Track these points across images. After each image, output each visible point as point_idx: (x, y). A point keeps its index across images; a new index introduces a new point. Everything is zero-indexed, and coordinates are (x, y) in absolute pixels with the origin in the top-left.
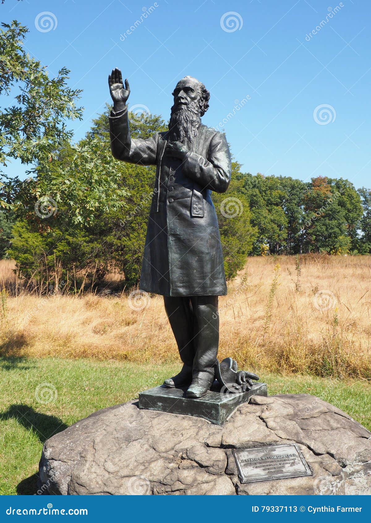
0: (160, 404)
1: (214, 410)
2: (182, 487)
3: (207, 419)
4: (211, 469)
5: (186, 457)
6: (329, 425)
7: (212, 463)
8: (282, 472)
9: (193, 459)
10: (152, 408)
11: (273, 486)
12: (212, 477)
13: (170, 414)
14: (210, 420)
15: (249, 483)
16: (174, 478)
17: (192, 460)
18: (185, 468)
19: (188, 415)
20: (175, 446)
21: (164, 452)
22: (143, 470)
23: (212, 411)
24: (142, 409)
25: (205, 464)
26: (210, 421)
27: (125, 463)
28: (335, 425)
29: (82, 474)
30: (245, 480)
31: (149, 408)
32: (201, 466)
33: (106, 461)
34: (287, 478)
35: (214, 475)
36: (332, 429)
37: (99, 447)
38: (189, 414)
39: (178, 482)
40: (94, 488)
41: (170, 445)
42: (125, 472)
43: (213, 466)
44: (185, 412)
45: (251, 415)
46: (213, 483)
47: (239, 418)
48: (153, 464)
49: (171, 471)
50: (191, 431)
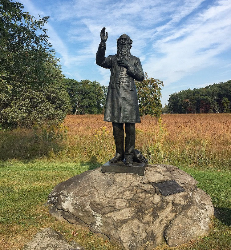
2: (142, 200)
3: (137, 174)
4: (150, 192)
5: (138, 188)
6: (180, 173)
7: (150, 189)
11: (174, 196)
12: (151, 195)
13: (119, 173)
15: (165, 196)
16: (137, 197)
17: (141, 189)
18: (140, 192)
19: (128, 173)
20: (131, 185)
21: (127, 188)
22: (122, 195)
23: (139, 170)
24: (104, 172)
26: (139, 174)
27: (114, 193)
28: (182, 173)
29: (96, 200)
30: (164, 194)
31: (107, 172)
32: (146, 191)
33: (105, 194)
34: (177, 193)
36: (182, 174)
37: (98, 188)
39: (139, 198)
40: (104, 205)
41: (129, 185)
42: (115, 197)
43: (150, 190)
44: (126, 172)
45: (152, 171)
46: (153, 197)
47: (148, 172)
48: (125, 193)
49: (134, 194)
50: (134, 179)
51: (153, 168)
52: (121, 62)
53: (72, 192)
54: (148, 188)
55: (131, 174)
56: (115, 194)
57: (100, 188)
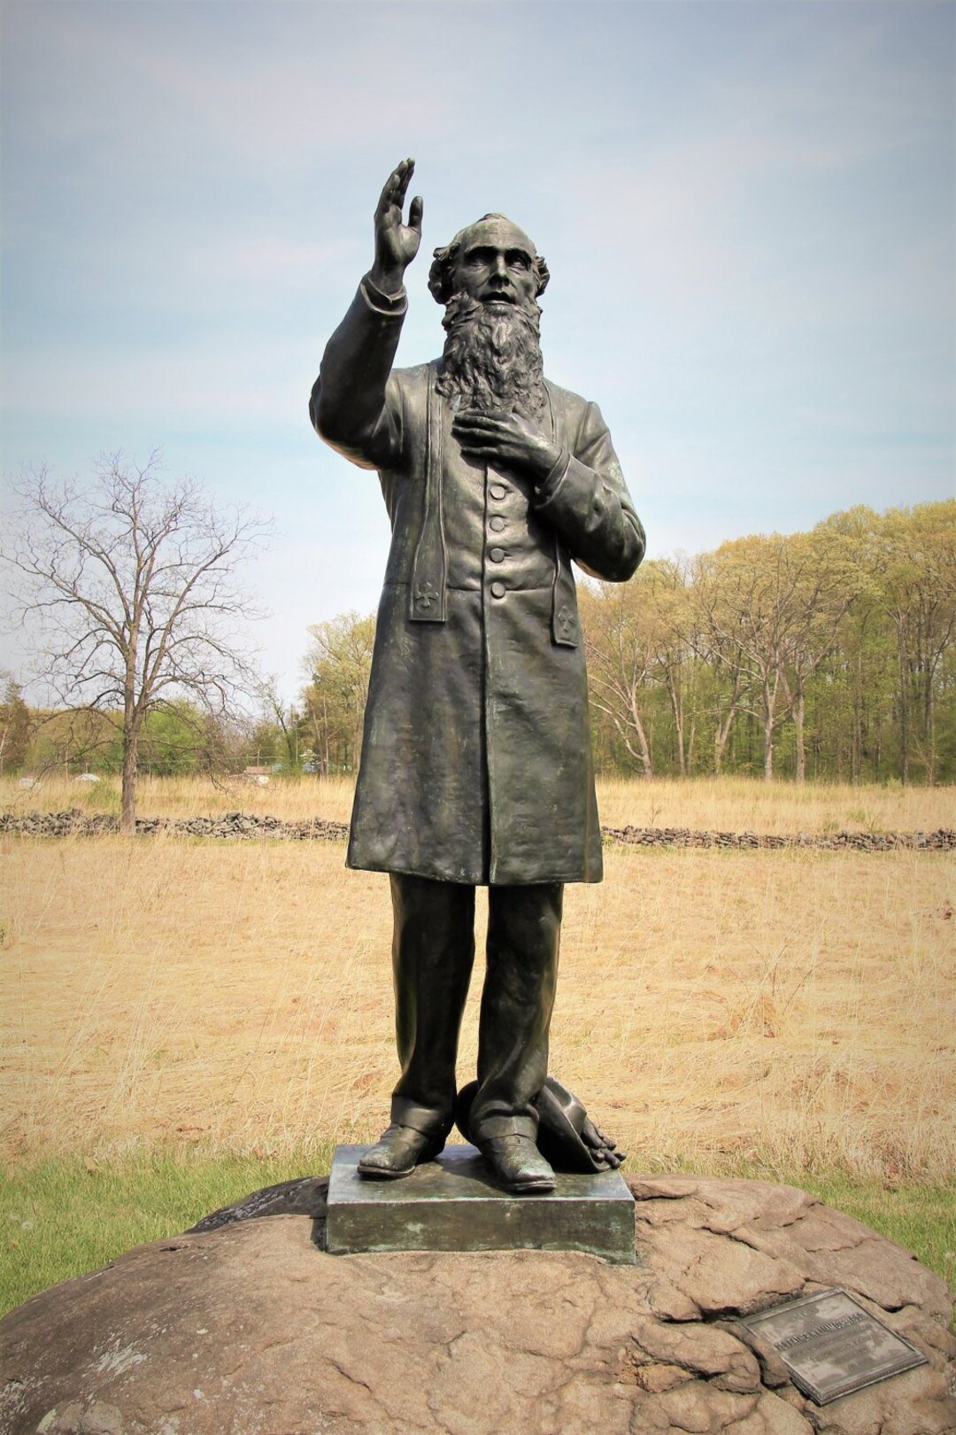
0: (416, 1228)
1: (615, 1221)
3: (591, 1252)
4: (731, 1378)
5: (649, 1358)
7: (726, 1361)
8: (870, 1363)
9: (672, 1360)
10: (382, 1247)
11: (883, 1404)
12: (744, 1403)
13: (459, 1253)
14: (606, 1253)
15: (832, 1400)
17: (671, 1364)
18: (666, 1387)
19: (522, 1247)
20: (584, 1334)
21: (571, 1357)
23: (608, 1225)
24: (343, 1252)
25: (711, 1367)
26: (604, 1257)
30: (822, 1393)
31: (372, 1248)
32: (704, 1376)
34: (890, 1377)
35: (743, 1394)
38: (527, 1245)
41: (569, 1334)
43: (731, 1369)
44: (513, 1241)
45: (680, 1227)
46: (756, 1416)
47: (662, 1238)
48: (569, 1395)
49: (633, 1403)
50: (585, 1290)
51: (673, 1205)
52: (497, 429)
53: (175, 1420)
54: (714, 1355)
55: (553, 1259)
56: (509, 1411)
57: (381, 1367)
